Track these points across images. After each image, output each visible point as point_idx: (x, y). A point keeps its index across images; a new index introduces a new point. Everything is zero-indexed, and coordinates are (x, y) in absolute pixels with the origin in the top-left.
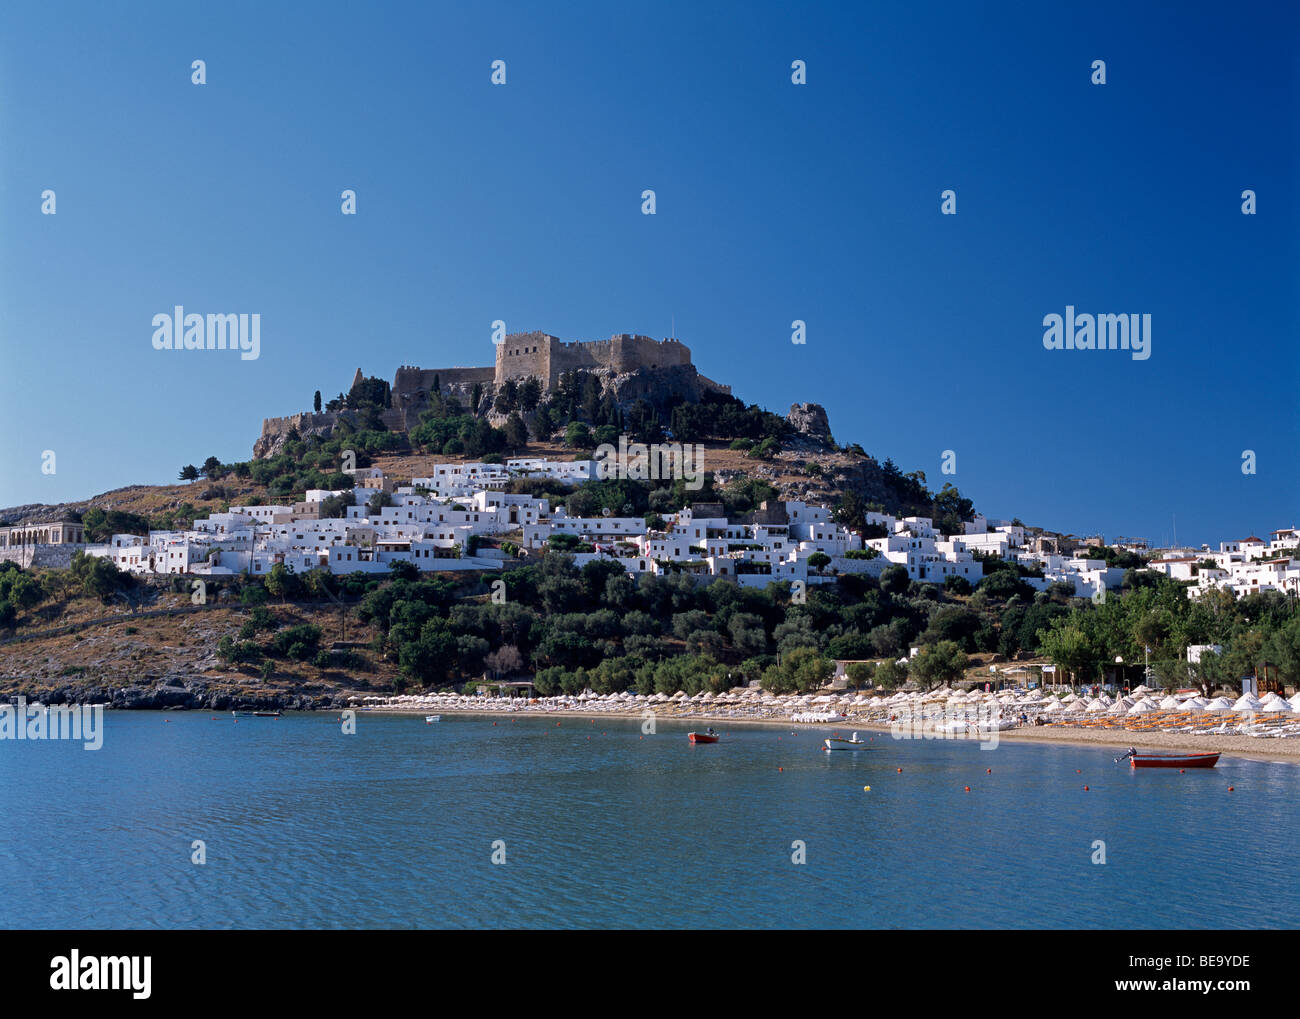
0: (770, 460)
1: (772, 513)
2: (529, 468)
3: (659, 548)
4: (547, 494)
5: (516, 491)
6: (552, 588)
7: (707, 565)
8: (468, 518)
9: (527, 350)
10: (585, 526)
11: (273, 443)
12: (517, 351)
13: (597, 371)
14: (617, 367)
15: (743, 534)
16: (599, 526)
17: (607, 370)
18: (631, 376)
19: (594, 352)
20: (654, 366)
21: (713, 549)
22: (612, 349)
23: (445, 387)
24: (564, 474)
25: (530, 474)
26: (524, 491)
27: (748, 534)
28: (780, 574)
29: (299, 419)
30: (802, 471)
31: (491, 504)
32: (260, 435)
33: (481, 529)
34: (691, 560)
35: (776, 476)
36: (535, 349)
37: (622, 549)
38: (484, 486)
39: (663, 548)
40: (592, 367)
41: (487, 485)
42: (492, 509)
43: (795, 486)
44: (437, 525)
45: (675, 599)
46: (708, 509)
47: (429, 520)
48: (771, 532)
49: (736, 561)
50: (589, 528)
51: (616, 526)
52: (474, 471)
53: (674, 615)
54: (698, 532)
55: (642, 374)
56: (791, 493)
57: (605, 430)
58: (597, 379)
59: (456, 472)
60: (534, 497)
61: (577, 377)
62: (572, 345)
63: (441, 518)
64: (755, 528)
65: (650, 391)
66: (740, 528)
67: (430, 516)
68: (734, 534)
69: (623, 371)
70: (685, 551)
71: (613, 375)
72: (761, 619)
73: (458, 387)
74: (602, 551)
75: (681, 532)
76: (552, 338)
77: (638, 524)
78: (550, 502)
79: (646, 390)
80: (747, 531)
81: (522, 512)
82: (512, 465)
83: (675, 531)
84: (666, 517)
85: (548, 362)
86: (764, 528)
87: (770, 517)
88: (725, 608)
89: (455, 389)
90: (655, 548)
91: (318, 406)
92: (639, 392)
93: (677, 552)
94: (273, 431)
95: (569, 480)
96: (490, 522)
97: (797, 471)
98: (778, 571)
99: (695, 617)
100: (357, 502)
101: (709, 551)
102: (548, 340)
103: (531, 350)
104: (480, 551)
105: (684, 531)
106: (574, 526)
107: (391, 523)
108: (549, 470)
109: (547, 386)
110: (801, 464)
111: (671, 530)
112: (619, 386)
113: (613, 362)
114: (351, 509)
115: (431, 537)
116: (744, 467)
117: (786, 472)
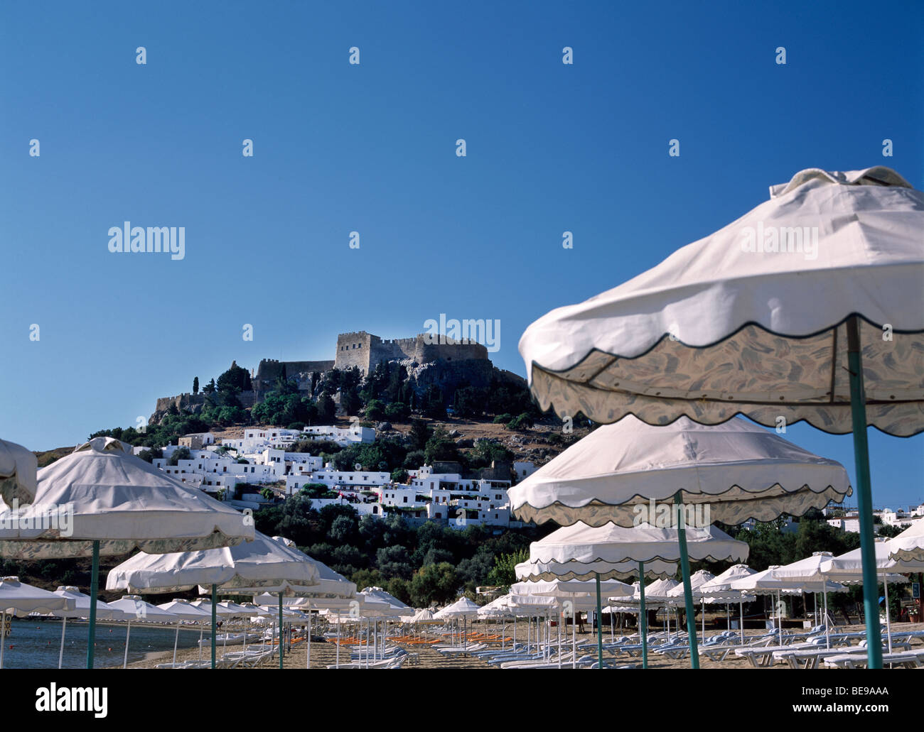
0: (524, 431)
1: (499, 470)
2: (316, 433)
3: (390, 496)
4: (322, 453)
5: (299, 450)
6: (285, 526)
7: (425, 511)
8: (246, 469)
9: (354, 346)
10: (340, 478)
11: (162, 417)
12: (347, 347)
13: (404, 363)
14: (420, 359)
15: (472, 486)
16: (351, 478)
17: (412, 361)
18: (429, 366)
19: (403, 347)
20: (449, 359)
21: (437, 498)
22: (417, 345)
23: (297, 376)
24: (342, 437)
25: (316, 437)
26: (305, 450)
27: (476, 488)
28: (486, 519)
29: (180, 399)
30: (547, 440)
31: (273, 459)
32: (154, 411)
33: (253, 479)
34: (413, 506)
35: (524, 443)
36: (360, 345)
37: (365, 496)
38: (277, 446)
39: (393, 496)
40: (402, 359)
41: (279, 446)
42: (272, 463)
43: (537, 451)
44: (221, 475)
45: (386, 536)
46: (446, 466)
47: (215, 471)
48: (494, 486)
49: (449, 507)
50: (343, 479)
51: (365, 478)
52: (274, 435)
53: (379, 549)
54: (432, 484)
55: (438, 365)
56: (532, 457)
57: (395, 406)
58: (404, 368)
59: (261, 436)
60: (312, 455)
61: (388, 366)
62: (387, 342)
63: (225, 469)
64: (481, 482)
65: (445, 377)
66: (469, 482)
67: (216, 468)
68: (464, 487)
69: (424, 362)
70: (411, 499)
71: (415, 365)
72: (451, 554)
73: (307, 375)
74: (343, 497)
75: (419, 483)
76: (372, 336)
77: (383, 477)
78: (324, 459)
79: (441, 377)
80: (475, 484)
81: (295, 466)
82: (307, 431)
83: (414, 484)
84: (411, 473)
85: (368, 355)
86: (487, 482)
87: (497, 473)
88: (425, 544)
89: (304, 377)
90: (387, 496)
91: (196, 388)
92: (435, 378)
93: (405, 500)
94: (163, 408)
95: (345, 443)
96: (264, 474)
97: (543, 440)
98: (484, 516)
99: (396, 550)
100: (164, 455)
101: (434, 499)
102: (369, 338)
103: (357, 347)
104: (246, 496)
105: (421, 484)
106: (331, 477)
107: (180, 472)
108: (331, 434)
109: (367, 373)
110: (547, 434)
111: (411, 483)
112: (419, 374)
113: (417, 355)
114: (156, 461)
115: (210, 483)
116: (501, 436)
117: (534, 440)
